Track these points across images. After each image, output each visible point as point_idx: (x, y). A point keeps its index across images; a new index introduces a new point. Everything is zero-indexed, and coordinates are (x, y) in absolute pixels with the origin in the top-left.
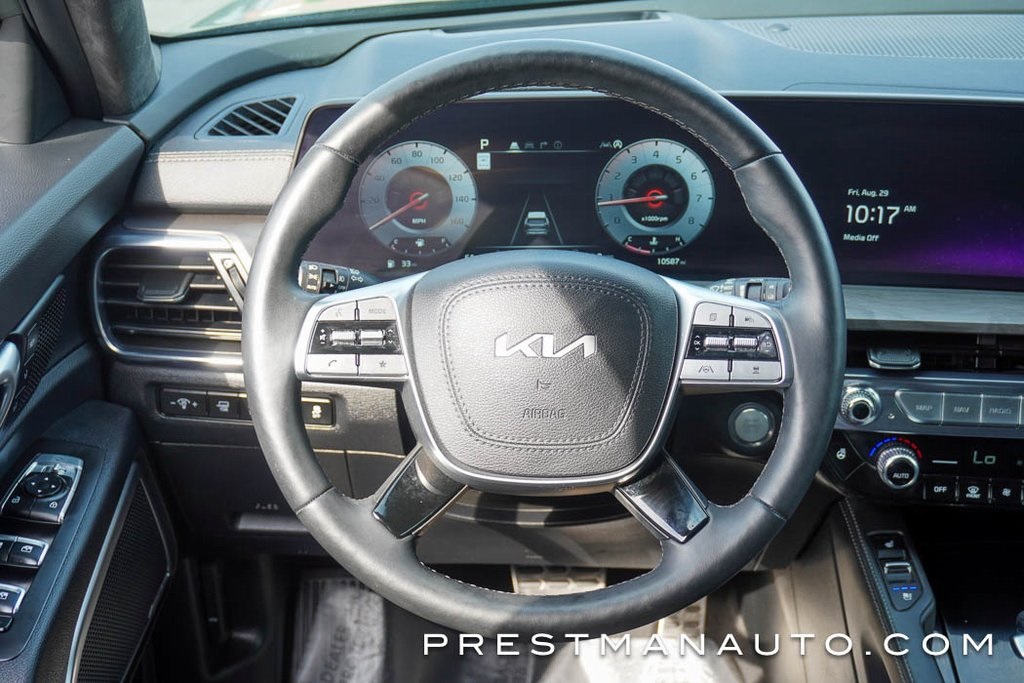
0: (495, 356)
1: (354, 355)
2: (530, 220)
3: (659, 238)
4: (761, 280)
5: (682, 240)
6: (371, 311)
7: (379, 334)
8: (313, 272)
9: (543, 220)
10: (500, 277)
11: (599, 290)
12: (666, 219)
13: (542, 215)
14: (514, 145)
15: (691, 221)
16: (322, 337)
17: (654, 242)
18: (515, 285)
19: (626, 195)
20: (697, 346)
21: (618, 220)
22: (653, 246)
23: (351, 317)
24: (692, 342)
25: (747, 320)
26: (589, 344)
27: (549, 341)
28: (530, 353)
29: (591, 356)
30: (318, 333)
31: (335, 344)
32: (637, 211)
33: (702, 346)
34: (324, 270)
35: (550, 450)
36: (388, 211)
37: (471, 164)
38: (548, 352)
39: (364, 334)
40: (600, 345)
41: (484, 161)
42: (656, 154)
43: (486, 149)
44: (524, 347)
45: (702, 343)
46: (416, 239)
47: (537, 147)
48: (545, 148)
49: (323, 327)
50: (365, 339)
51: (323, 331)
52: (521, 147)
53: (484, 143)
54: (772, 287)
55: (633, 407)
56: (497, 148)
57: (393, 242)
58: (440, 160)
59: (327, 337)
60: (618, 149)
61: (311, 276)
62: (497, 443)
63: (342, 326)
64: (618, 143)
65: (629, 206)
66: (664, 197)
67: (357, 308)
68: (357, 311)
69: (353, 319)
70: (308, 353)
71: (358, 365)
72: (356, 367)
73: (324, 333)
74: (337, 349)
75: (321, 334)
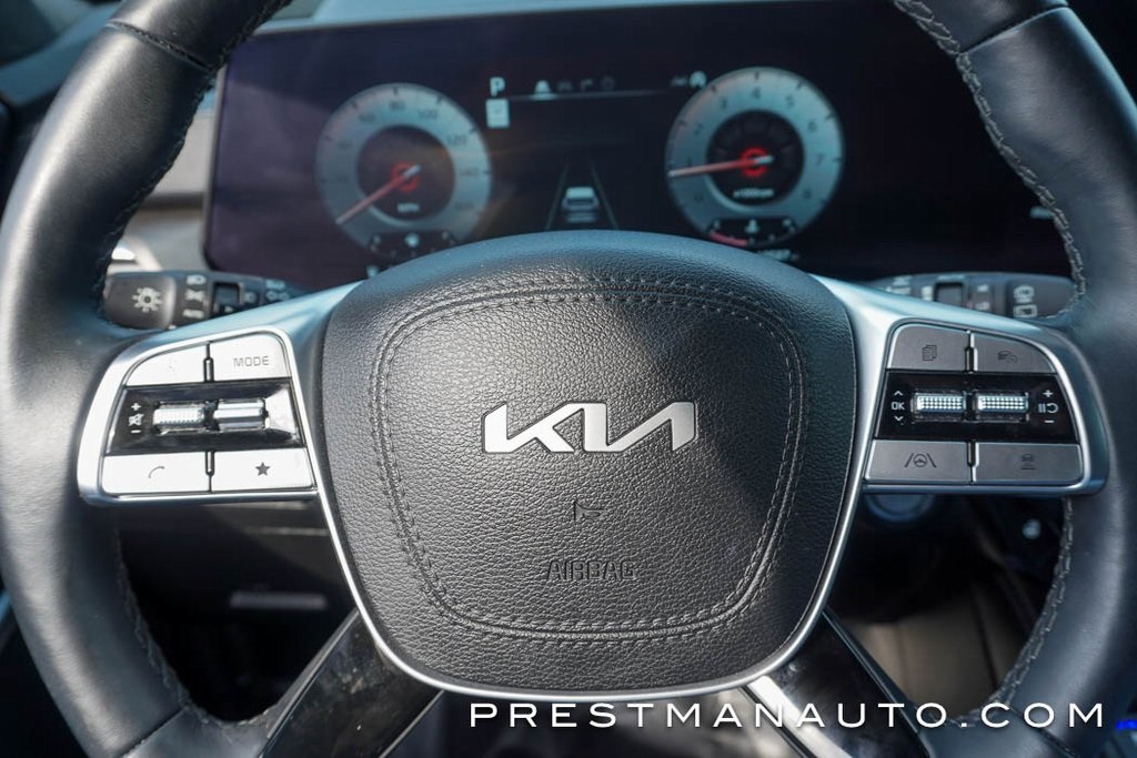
0: (483, 450)
1: (202, 454)
2: (572, 201)
3: (761, 222)
4: (959, 277)
5: (794, 224)
6: (238, 362)
8: (195, 288)
9: (589, 201)
10: (491, 283)
11: (698, 305)
12: (768, 193)
13: (586, 192)
14: (542, 86)
15: (808, 194)
16: (134, 420)
17: (752, 227)
18: (522, 300)
19: (711, 157)
20: (899, 413)
21: (701, 197)
22: (753, 235)
23: (196, 376)
24: (888, 404)
25: (1001, 356)
26: (681, 422)
27: (595, 416)
28: (557, 444)
29: (689, 448)
30: (126, 412)
31: (165, 432)
32: (727, 183)
33: (906, 413)
34: (218, 285)
35: (606, 641)
36: (360, 195)
37: (478, 117)
38: (595, 440)
39: (224, 410)
40: (705, 423)
41: (498, 113)
42: (756, 93)
43: (500, 95)
44: (545, 431)
45: (907, 406)
46: (404, 234)
47: (576, 89)
48: (588, 89)
49: (139, 398)
50: (226, 420)
51: (136, 407)
52: (553, 89)
53: (497, 84)
54: (983, 288)
55: (775, 546)
56: (516, 93)
57: (372, 241)
58: (432, 115)
59: (147, 418)
60: (698, 88)
61: (192, 295)
62: (495, 630)
63: (176, 394)
64: (698, 78)
65: (716, 176)
66: (766, 159)
67: (208, 358)
68: (209, 362)
69: (202, 380)
70: (104, 454)
71: (211, 474)
72: (207, 477)
73: (139, 411)
74: (165, 443)
75: (134, 413)
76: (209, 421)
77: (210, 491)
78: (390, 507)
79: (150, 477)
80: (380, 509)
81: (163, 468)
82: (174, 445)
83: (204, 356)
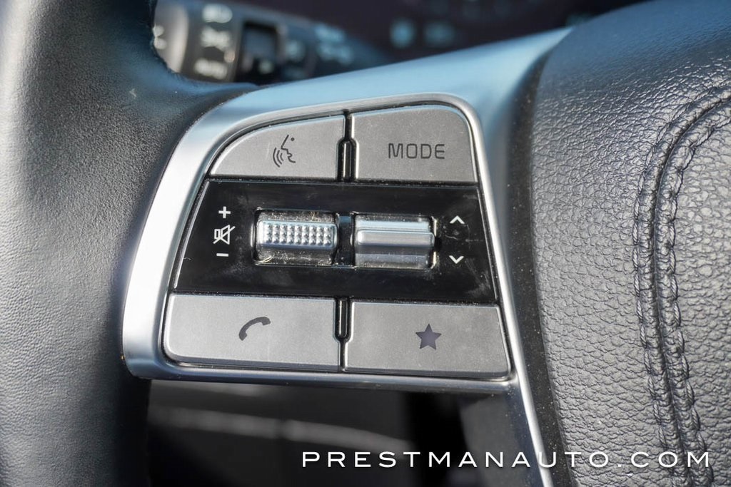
1: (330, 303)
6: (395, 150)
7: (418, 231)
8: (216, 26)
16: (220, 235)
31: (266, 259)
39: (367, 230)
50: (368, 248)
51: (225, 212)
59: (241, 233)
61: (209, 38)
67: (347, 137)
68: (346, 145)
69: (333, 174)
70: (168, 289)
71: (342, 338)
72: (336, 344)
73: (229, 221)
74: (271, 279)
75: (221, 223)
76: (344, 248)
77: (340, 368)
78: (660, 421)
79: (242, 335)
80: (640, 425)
81: (265, 321)
82: (283, 283)
83: (340, 134)
